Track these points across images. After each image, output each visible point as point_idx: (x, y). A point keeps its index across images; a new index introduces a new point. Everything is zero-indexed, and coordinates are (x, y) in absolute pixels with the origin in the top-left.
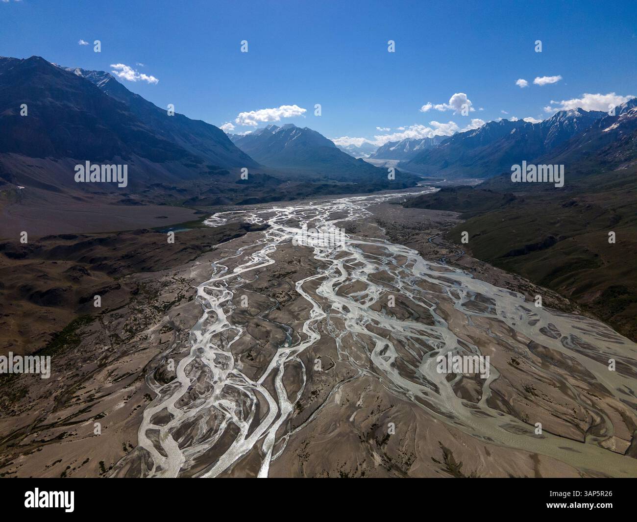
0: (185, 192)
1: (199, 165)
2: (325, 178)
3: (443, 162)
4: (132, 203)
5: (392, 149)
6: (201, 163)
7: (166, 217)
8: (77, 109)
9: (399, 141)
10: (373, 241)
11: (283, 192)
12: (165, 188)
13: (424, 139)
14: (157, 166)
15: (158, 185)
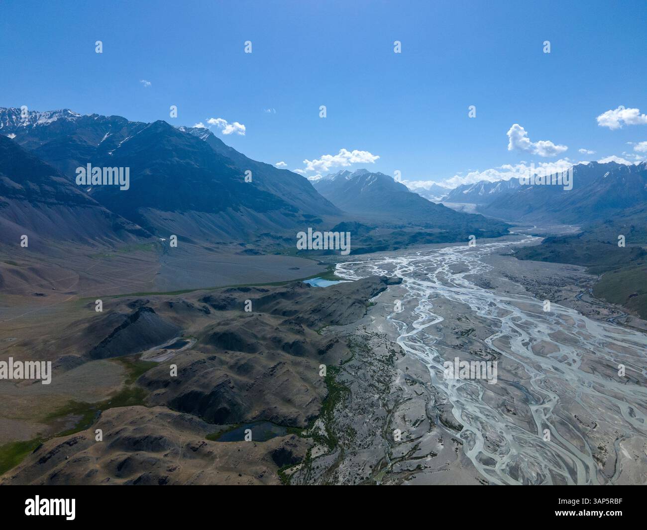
0: (290, 241)
1: (295, 214)
2: (409, 224)
3: (528, 206)
4: (253, 253)
5: (465, 192)
6: (297, 212)
7: (298, 269)
8: (196, 166)
9: (473, 184)
10: (519, 298)
11: (380, 241)
12: (274, 237)
13: (500, 182)
14: (261, 216)
15: (267, 235)
